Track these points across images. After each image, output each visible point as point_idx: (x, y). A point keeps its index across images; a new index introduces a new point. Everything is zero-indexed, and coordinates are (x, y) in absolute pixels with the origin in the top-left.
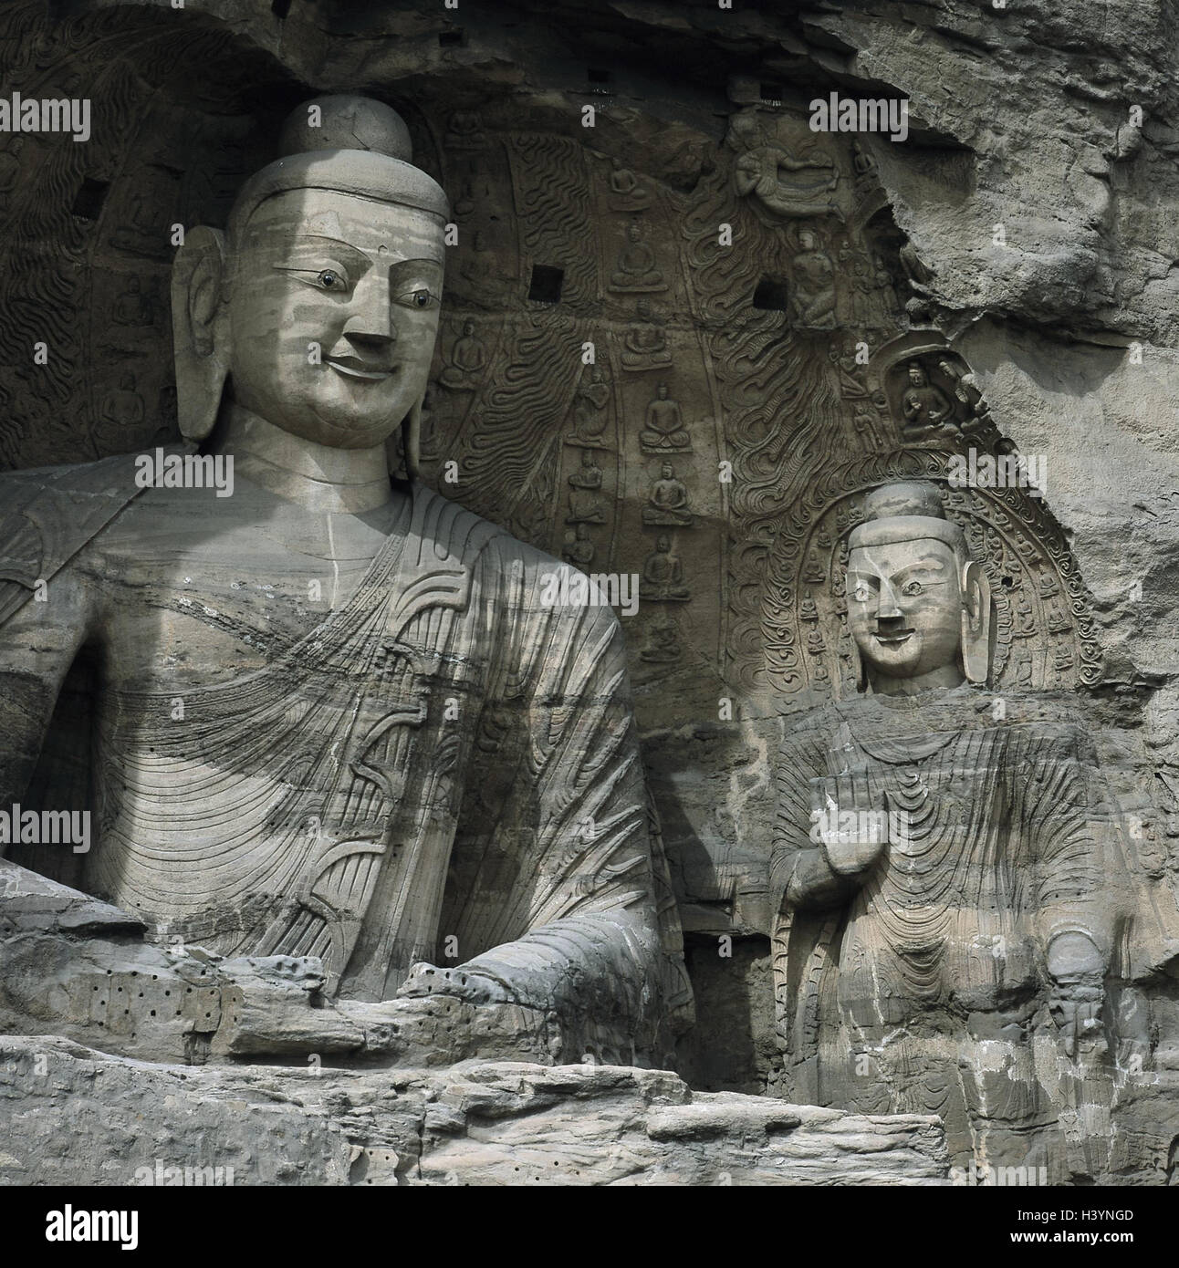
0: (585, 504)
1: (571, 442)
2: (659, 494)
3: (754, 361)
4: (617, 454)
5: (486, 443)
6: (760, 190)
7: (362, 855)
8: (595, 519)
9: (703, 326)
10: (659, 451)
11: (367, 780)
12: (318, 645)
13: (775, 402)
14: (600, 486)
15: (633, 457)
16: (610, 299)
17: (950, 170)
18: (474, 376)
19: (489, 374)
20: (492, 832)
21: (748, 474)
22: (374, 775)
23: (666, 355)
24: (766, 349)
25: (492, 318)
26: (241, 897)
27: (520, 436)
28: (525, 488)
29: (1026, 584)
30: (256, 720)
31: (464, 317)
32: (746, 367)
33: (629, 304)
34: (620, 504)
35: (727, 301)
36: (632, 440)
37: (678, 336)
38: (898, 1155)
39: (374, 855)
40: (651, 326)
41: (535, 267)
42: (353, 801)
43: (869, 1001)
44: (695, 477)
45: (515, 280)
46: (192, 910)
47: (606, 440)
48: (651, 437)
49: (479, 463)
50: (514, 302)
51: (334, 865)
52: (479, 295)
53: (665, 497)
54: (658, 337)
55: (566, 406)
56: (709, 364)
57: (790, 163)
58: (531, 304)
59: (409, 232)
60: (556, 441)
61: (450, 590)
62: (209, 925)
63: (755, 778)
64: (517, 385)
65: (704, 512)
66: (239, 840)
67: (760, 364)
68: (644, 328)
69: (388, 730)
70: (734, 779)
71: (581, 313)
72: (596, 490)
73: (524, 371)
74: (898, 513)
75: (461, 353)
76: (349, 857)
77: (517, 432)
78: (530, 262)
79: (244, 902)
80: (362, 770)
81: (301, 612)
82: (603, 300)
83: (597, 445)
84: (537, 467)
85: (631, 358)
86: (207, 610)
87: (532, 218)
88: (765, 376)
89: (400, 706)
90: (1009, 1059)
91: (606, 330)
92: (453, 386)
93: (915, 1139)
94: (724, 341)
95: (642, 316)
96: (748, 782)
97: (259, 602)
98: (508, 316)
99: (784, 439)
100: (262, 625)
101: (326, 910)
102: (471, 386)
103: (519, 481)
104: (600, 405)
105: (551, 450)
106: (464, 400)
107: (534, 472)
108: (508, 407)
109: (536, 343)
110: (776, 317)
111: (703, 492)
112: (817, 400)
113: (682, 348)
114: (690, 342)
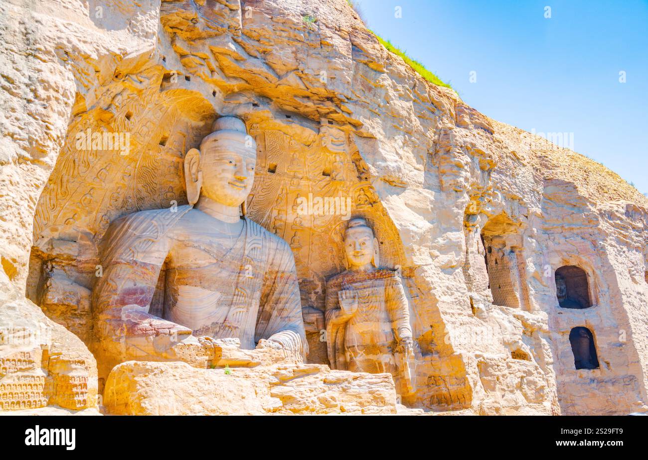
0: (278, 223)
1: (276, 208)
4: (287, 211)
5: (256, 208)
6: (327, 147)
8: (281, 228)
9: (310, 180)
11: (241, 292)
15: (290, 212)
16: (287, 172)
17: (371, 142)
19: (258, 191)
20: (264, 306)
22: (243, 291)
23: (300, 187)
24: (325, 186)
25: (258, 176)
26: (211, 323)
27: (264, 206)
29: (387, 243)
32: (319, 190)
33: (292, 174)
34: (286, 224)
35: (316, 174)
36: (291, 208)
37: (303, 182)
38: (384, 384)
39: (243, 312)
40: (297, 180)
41: (270, 164)
42: (238, 297)
43: (354, 346)
44: (305, 218)
45: (265, 167)
46: (199, 328)
47: (285, 208)
49: (254, 213)
50: (265, 173)
53: (297, 223)
54: (299, 182)
55: (275, 199)
56: (311, 189)
57: (334, 140)
58: (268, 173)
60: (272, 208)
62: (202, 331)
63: (318, 292)
64: (264, 194)
65: (306, 226)
67: (323, 190)
70: (313, 292)
71: (280, 176)
72: (281, 220)
73: (266, 190)
74: (358, 226)
76: (237, 312)
80: (240, 289)
81: (224, 248)
83: (282, 209)
84: (268, 214)
85: (292, 187)
86: (202, 247)
87: (270, 152)
88: (324, 192)
90: (390, 359)
91: (286, 180)
93: (386, 380)
94: (314, 184)
95: (295, 177)
96: (316, 293)
97: (215, 245)
98: (262, 176)
103: (263, 218)
104: (284, 199)
105: (271, 210)
107: (266, 216)
109: (269, 183)
110: (328, 178)
113: (305, 185)
114: (307, 184)
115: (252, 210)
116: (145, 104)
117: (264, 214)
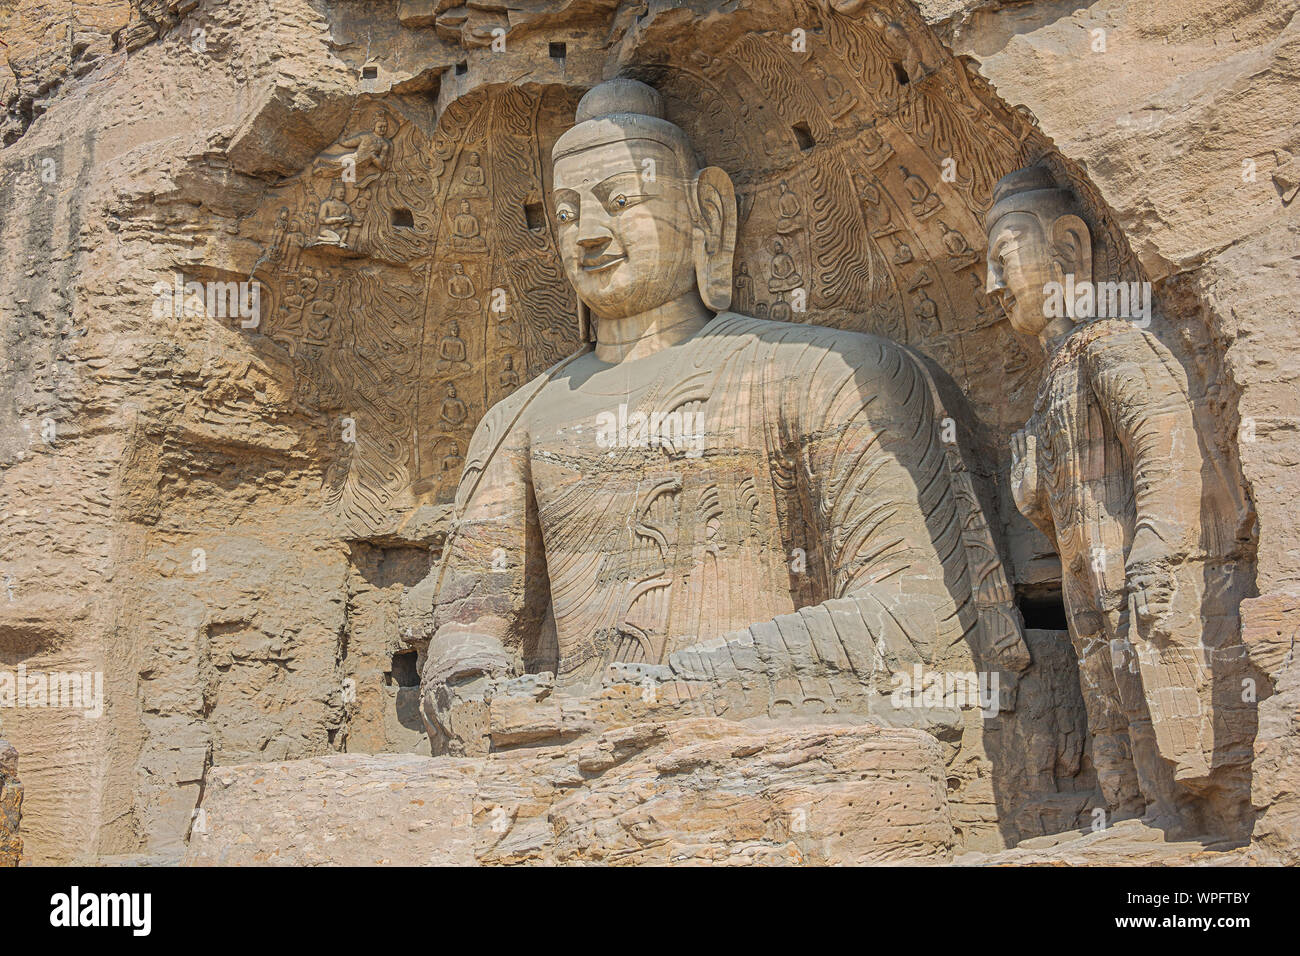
0: (914, 273)
1: (877, 235)
2: (949, 247)
3: (928, 122)
4: (906, 230)
5: (830, 260)
7: (655, 589)
8: (924, 282)
9: (889, 115)
10: (927, 216)
11: (648, 538)
12: (612, 455)
13: (955, 146)
14: (912, 258)
15: (918, 228)
16: (838, 125)
18: (798, 219)
19: (805, 213)
21: (980, 206)
22: (651, 532)
23: (886, 148)
24: (925, 111)
25: (793, 174)
26: (592, 634)
27: (847, 245)
28: (871, 280)
30: (579, 515)
31: (778, 182)
32: (927, 129)
33: (849, 122)
34: (933, 264)
35: (887, 88)
36: (909, 215)
37: (885, 130)
39: (663, 587)
40: (866, 131)
41: (793, 127)
42: (642, 554)
44: (960, 224)
45: (790, 142)
47: (896, 224)
48: (919, 209)
49: (833, 276)
50: (797, 157)
51: (637, 599)
52: (778, 163)
53: (953, 247)
54: (875, 136)
55: (860, 212)
56: (910, 139)
58: (804, 154)
59: (603, 162)
60: (869, 239)
61: (697, 387)
62: (579, 656)
64: (824, 213)
66: (584, 597)
67: (931, 123)
68: (862, 135)
69: (656, 499)
71: (828, 145)
72: (912, 260)
73: (823, 200)
75: (784, 208)
76: (646, 592)
77: (843, 244)
78: (788, 126)
79: (595, 636)
80: (643, 530)
82: (835, 129)
83: (892, 230)
84: (871, 261)
85: (871, 160)
86: (545, 453)
87: (773, 96)
88: (938, 130)
89: (660, 480)
91: (849, 148)
92: (787, 231)
94: (906, 118)
95: (859, 127)
97: (572, 438)
98: (800, 168)
99: (978, 170)
100: (574, 453)
101: (636, 632)
102: (797, 226)
103: (864, 276)
104: (876, 202)
105: (872, 248)
106: (800, 237)
107: (870, 265)
108: (827, 231)
109: (819, 178)
111: (971, 232)
112: (967, 131)
113: (893, 136)
114: (893, 130)
115: (824, 270)
116: (420, 175)
117: (864, 264)
